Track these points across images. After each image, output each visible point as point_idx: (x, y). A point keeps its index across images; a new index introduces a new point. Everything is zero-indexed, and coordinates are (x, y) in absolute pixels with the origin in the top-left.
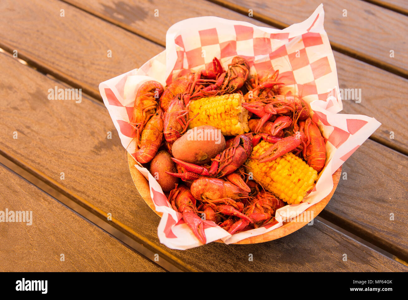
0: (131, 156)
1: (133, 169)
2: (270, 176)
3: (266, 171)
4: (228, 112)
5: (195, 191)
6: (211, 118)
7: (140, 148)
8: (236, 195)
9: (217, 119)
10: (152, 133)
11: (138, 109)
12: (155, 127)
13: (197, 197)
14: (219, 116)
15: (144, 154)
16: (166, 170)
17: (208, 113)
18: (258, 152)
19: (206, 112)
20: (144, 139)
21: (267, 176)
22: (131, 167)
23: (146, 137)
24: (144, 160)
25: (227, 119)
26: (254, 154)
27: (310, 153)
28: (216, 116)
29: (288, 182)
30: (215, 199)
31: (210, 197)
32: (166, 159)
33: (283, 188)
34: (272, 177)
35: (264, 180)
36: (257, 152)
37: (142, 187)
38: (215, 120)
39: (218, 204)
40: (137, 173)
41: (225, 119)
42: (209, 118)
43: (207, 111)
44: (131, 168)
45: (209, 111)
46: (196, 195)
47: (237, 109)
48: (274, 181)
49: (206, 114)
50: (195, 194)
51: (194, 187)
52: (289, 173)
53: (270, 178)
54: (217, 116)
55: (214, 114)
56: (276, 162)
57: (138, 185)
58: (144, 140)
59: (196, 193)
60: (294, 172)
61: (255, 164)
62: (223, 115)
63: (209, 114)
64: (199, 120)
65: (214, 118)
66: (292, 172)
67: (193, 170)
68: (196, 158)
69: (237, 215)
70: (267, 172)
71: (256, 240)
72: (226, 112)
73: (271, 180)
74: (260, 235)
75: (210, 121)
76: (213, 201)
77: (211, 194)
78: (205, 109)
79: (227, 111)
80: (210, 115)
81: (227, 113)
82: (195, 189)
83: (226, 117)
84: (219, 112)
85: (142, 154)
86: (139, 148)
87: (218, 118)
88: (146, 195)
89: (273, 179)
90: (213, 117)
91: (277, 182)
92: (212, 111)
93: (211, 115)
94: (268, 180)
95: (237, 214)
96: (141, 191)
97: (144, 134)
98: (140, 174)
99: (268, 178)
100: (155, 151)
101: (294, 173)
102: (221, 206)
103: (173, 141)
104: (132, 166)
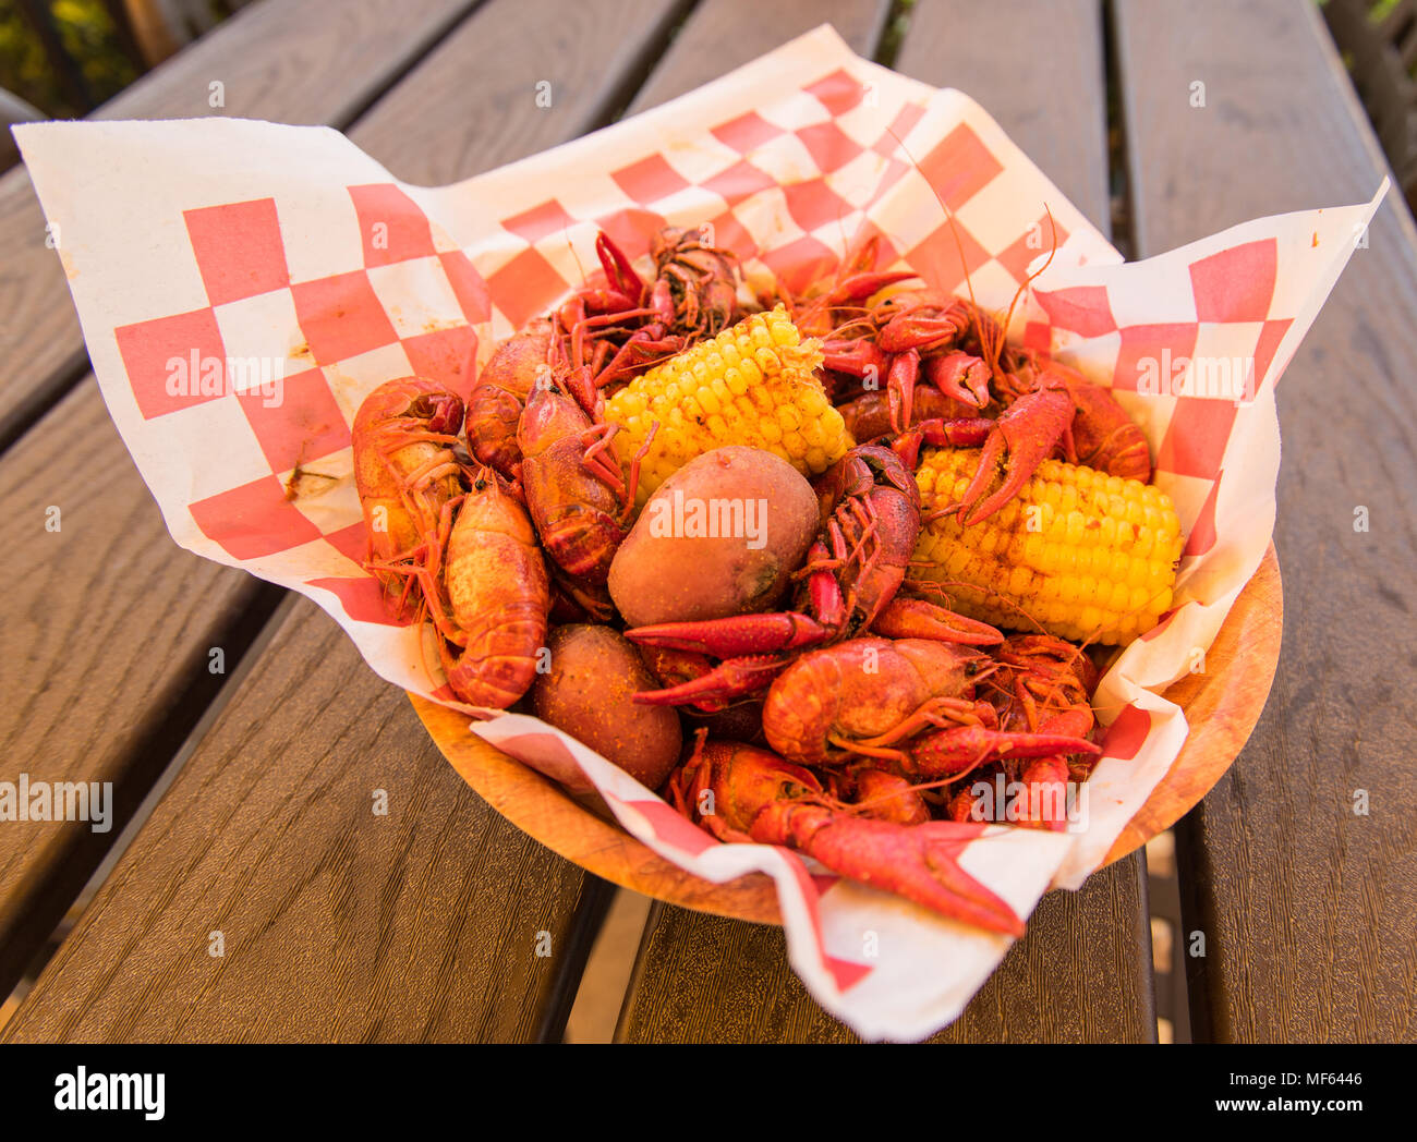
0: (431, 703)
1: (466, 752)
2: (1022, 559)
3: (1001, 549)
4: (778, 375)
5: (795, 728)
6: (713, 422)
7: (463, 650)
8: (959, 674)
9: (739, 418)
10: (496, 560)
11: (386, 496)
12: (498, 531)
13: (807, 750)
14: (745, 403)
15: (496, 659)
16: (625, 689)
17: (694, 410)
18: (938, 490)
19: (683, 411)
20: (467, 597)
21: (1011, 567)
22: (455, 746)
23: (470, 586)
24: (505, 689)
25: (783, 404)
26: (928, 502)
27: (1092, 443)
28: (730, 410)
29: (1099, 556)
30: (889, 729)
31: (870, 725)
32: (602, 647)
33: (1084, 586)
34: (1032, 562)
35: (1002, 586)
36: (933, 491)
37: (546, 811)
38: (735, 424)
39: (908, 743)
40: (492, 763)
41: (776, 407)
42: (709, 429)
43: (684, 405)
44: (455, 752)
45: (695, 398)
46: (803, 744)
47: (805, 352)
48: (1043, 575)
49: (685, 417)
50: (797, 744)
51: (783, 714)
52: (1090, 521)
53: (1026, 566)
54: (738, 408)
55: (721, 402)
56: (1023, 501)
57: (525, 812)
58: (465, 604)
59: (805, 733)
60: (1101, 511)
61: (945, 541)
62: (762, 394)
63: (699, 412)
64: (663, 455)
65: (726, 420)
66: (1095, 510)
67: (747, 641)
68: (736, 587)
69: (1015, 747)
70: (1007, 550)
71: (1157, 814)
72: (766, 377)
73: (1029, 575)
74: (1158, 790)
75: (714, 437)
76: (884, 737)
77: (871, 710)
78: (675, 399)
79: (771, 371)
80: (708, 416)
81: (773, 381)
82: (792, 718)
83: (775, 394)
84: (741, 389)
85: (484, 664)
86: (455, 651)
87: (742, 413)
88: (584, 842)
89: (1037, 568)
90: (722, 416)
91: (1057, 572)
92: (708, 397)
93: (707, 410)
94: (1019, 580)
95: (1014, 743)
96: (550, 830)
97: (458, 579)
98: (510, 762)
99: (1016, 571)
100: (540, 631)
101: (1105, 511)
102: (929, 745)
103: (605, 564)
104: (453, 741)
